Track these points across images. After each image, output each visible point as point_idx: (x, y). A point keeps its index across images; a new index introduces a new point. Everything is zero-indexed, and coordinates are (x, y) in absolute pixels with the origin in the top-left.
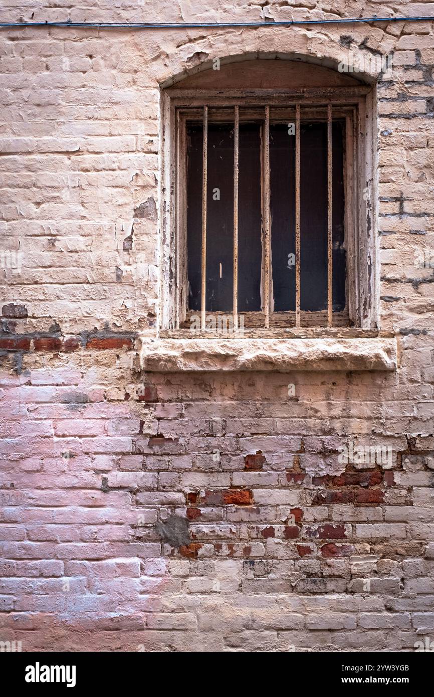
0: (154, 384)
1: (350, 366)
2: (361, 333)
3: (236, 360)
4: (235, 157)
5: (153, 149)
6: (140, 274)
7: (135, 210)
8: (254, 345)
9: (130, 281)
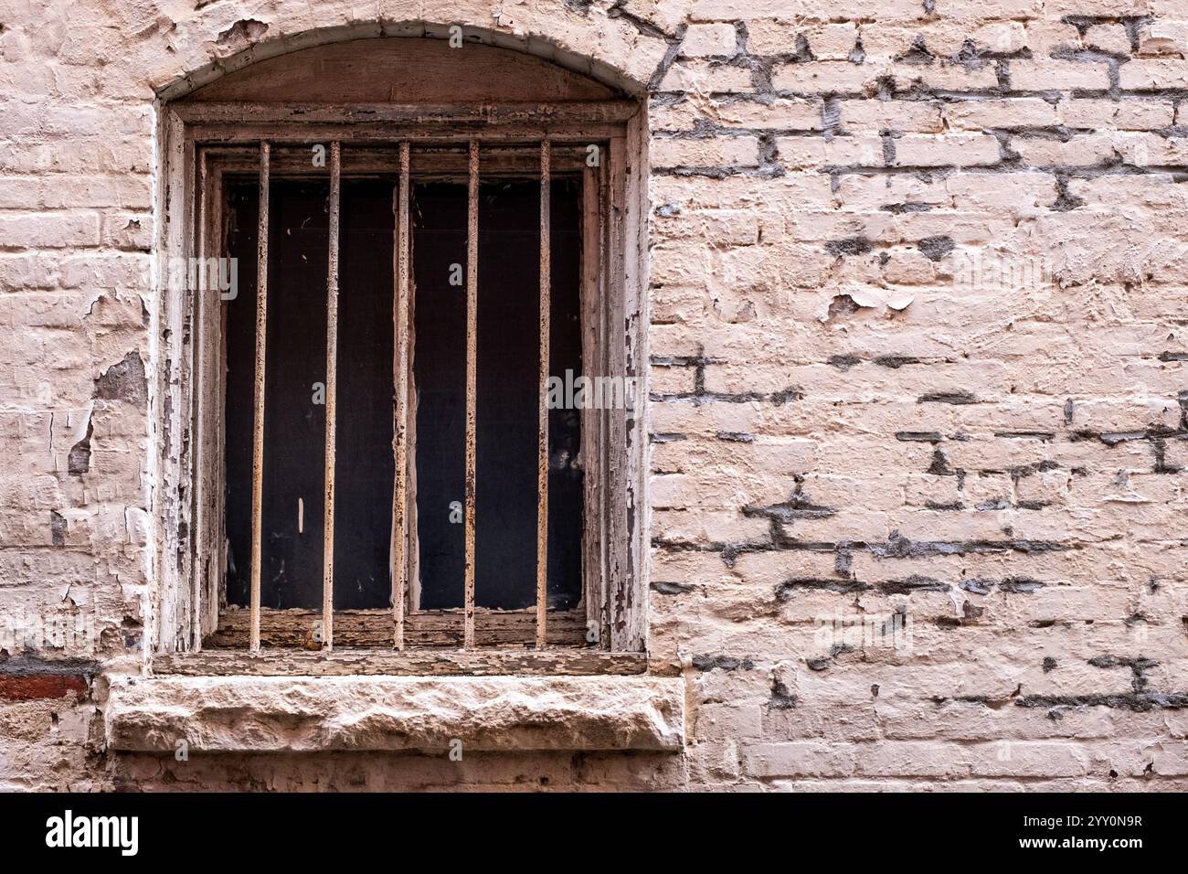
0: (136, 780)
1: (579, 741)
2: (607, 663)
3: (320, 728)
4: (331, 259)
5: (139, 240)
6: (106, 528)
7: (96, 381)
8: (363, 694)
9: (84, 543)
